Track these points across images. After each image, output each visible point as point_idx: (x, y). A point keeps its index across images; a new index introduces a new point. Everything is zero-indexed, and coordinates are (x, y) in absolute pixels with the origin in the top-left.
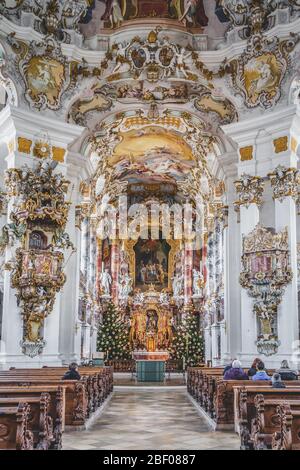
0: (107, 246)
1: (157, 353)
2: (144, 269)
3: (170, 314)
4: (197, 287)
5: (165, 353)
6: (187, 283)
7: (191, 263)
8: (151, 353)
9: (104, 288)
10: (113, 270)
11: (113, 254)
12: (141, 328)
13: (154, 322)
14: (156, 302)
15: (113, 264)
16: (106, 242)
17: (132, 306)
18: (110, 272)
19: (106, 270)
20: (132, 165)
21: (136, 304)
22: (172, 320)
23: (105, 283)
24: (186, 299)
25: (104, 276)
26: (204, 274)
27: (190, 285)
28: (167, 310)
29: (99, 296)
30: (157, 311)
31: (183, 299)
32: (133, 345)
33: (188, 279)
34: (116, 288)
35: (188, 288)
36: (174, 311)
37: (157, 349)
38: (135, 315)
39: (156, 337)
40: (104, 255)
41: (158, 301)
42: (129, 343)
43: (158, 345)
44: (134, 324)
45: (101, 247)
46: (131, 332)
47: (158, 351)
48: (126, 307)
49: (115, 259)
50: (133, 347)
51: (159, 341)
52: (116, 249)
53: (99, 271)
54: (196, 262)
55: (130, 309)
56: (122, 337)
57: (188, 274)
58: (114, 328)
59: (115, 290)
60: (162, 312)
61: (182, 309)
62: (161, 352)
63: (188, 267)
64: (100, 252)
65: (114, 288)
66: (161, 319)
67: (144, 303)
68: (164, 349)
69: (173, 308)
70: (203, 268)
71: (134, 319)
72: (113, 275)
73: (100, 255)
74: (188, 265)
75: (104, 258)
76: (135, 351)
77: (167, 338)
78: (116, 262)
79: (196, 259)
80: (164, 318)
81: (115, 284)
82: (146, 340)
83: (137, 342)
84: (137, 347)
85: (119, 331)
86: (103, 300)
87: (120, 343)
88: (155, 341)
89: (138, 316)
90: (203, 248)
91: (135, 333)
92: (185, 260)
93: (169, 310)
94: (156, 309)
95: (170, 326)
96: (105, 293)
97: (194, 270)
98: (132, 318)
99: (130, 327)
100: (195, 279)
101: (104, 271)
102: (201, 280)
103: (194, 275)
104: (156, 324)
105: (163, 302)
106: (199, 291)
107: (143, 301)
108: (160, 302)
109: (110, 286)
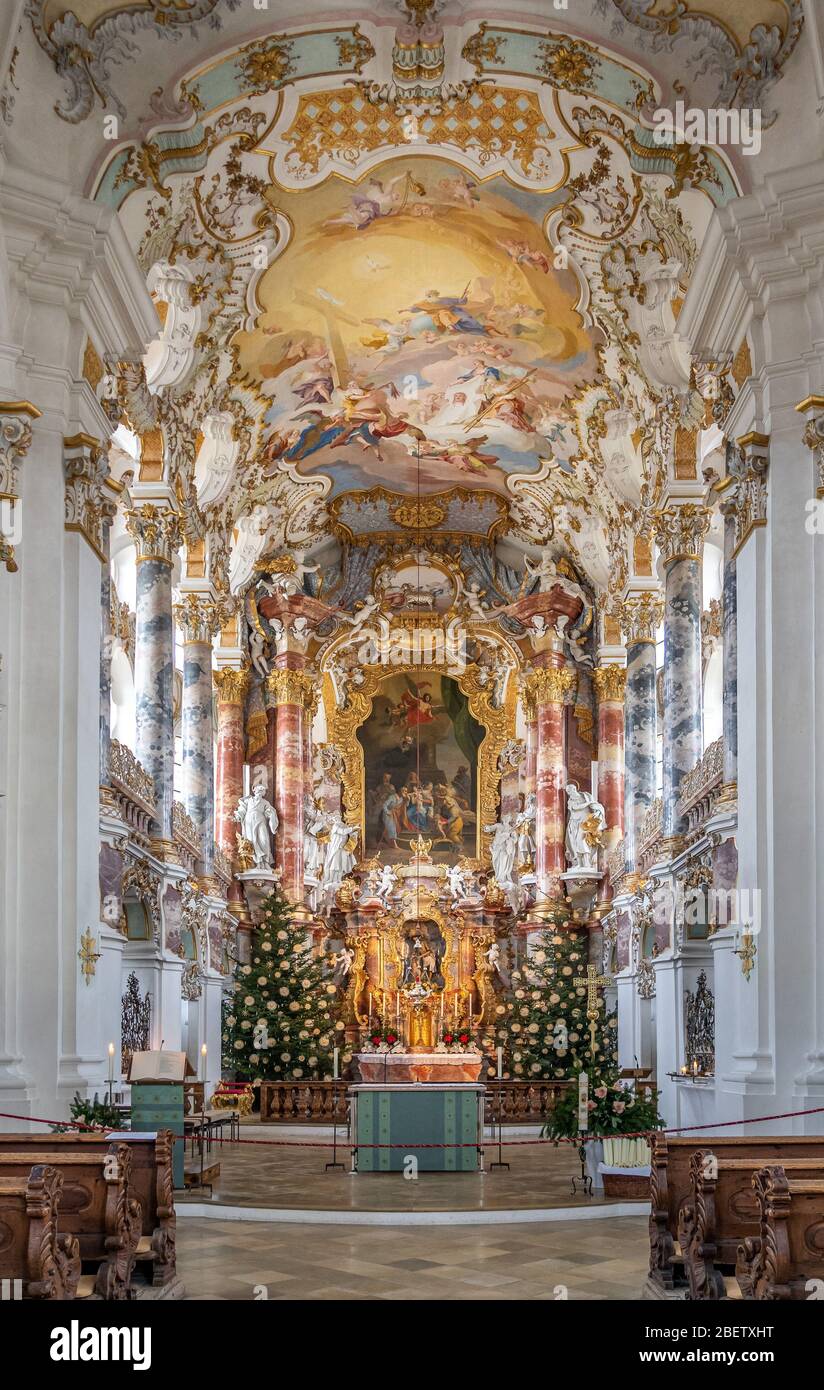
0: (258, 713)
1: (443, 1056)
2: (395, 800)
3: (486, 934)
4: (579, 844)
5: (474, 1057)
6: (546, 832)
7: (559, 765)
8: (419, 1058)
9: (250, 847)
10: (282, 789)
11: (283, 739)
12: (384, 980)
13: (430, 961)
14: (436, 893)
15: (282, 769)
16: (257, 698)
17: (354, 907)
19: (259, 789)
20: (340, 396)
21: (365, 901)
22: (493, 953)
23: (253, 831)
24: (544, 882)
25: (251, 809)
26: (608, 798)
27: (557, 839)
28: (474, 920)
29: (233, 873)
30: (441, 922)
31: (531, 887)
32: (358, 1031)
33: (549, 819)
34: (294, 849)
35: (549, 849)
36: (501, 924)
37: (441, 1045)
38: (365, 936)
39: (439, 1006)
40: (252, 740)
41: (445, 894)
42: (340, 1026)
43: (446, 1034)
44: (359, 965)
45: (239, 714)
46: (350, 990)
47: (445, 1050)
48: (332, 910)
49: (290, 753)
50: (357, 1040)
51: (449, 1019)
52: (293, 720)
53: (233, 793)
54: (577, 764)
55: (347, 917)
56: (314, 1005)
57: (549, 802)
58: (286, 974)
59: (291, 856)
60: (458, 927)
61: (528, 917)
62: (457, 1056)
63: (550, 778)
64: (234, 731)
65: (288, 850)
66: (455, 950)
67: (395, 900)
68: (465, 1044)
69: (496, 913)
70: (602, 780)
71: (361, 951)
72: (282, 805)
73: (234, 739)
74: (548, 773)
75: (250, 753)
76: (364, 1050)
77: (477, 1010)
78: (292, 764)
79: (578, 753)
80: (466, 946)
81: (291, 837)
82: (403, 1015)
83: (372, 1024)
84: (371, 1039)
85: (306, 984)
86: (249, 888)
87: (309, 1023)
88: (433, 1018)
89: (374, 942)
90: (601, 716)
91: (364, 994)
92: (539, 757)
93: (484, 921)
94: (436, 916)
95: (487, 973)
96: (256, 865)
97: (572, 790)
98: (354, 948)
99: (348, 976)
100: (574, 816)
101: (252, 794)
102: (596, 821)
103: (571, 805)
104: (438, 965)
105: (461, 896)
106: (587, 858)
107: (392, 893)
108: (449, 894)
109: (274, 841)
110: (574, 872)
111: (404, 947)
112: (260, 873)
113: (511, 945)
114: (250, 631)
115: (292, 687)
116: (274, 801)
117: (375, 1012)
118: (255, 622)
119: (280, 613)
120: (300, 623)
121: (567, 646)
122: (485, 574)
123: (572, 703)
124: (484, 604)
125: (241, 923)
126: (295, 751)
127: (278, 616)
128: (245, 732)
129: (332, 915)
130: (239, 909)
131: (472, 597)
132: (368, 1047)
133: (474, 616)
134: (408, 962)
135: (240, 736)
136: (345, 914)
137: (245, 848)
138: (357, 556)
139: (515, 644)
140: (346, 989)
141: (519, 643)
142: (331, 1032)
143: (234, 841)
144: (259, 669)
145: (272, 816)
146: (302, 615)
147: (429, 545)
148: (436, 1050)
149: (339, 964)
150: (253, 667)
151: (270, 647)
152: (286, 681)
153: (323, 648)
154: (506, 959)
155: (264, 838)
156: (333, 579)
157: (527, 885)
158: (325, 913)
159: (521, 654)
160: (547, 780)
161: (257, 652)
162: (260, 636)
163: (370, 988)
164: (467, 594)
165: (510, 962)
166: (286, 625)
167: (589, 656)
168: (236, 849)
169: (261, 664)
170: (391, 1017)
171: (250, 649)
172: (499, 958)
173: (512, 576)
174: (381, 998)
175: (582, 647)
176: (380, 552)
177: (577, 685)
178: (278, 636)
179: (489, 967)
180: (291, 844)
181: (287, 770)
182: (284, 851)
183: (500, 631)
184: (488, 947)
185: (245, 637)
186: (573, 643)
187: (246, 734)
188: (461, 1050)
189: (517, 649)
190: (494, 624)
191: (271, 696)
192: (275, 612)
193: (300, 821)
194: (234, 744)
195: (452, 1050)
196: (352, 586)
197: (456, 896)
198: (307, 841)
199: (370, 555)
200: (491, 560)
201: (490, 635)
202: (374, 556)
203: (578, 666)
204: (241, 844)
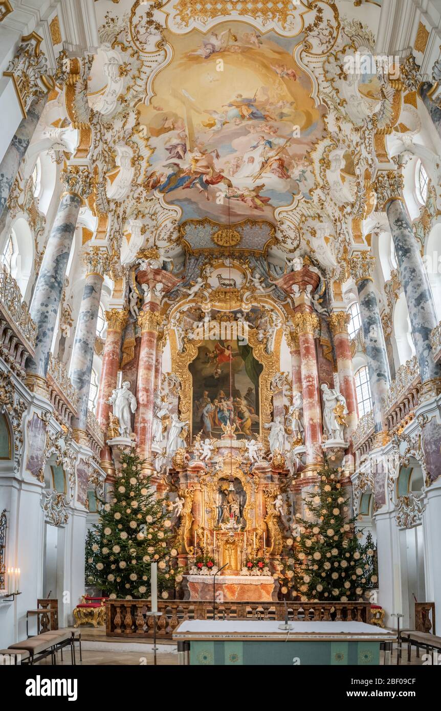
0: (130, 338)
1: (247, 578)
2: (210, 407)
3: (274, 488)
4: (333, 424)
5: (267, 579)
6: (311, 415)
7: (315, 373)
8: (229, 578)
9: (117, 422)
10: (141, 384)
11: (144, 352)
12: (204, 520)
13: (236, 508)
14: (240, 459)
15: (142, 372)
16: (131, 330)
17: (184, 468)
18: (134, 389)
19: (127, 384)
20: (189, 156)
21: (192, 464)
22: (278, 502)
23: (120, 411)
24: (311, 452)
25: (120, 395)
26: (347, 392)
27: (317, 420)
28: (265, 478)
29: (105, 441)
30: (243, 480)
31: (302, 455)
32: (186, 558)
33: (311, 406)
34: (146, 425)
35: (313, 427)
36: (282, 482)
37: (245, 569)
38: (191, 489)
39: (243, 540)
40: (125, 355)
41: (245, 459)
42: (174, 553)
43: (248, 561)
44: (188, 510)
45: (118, 337)
46: (181, 528)
47: (248, 574)
48: (170, 470)
49: (147, 361)
50: (186, 565)
51: (249, 551)
52: (150, 341)
53: (109, 386)
54: (325, 374)
55: (180, 475)
56: (155, 536)
57: (311, 395)
58: (136, 512)
59: (144, 429)
60: (254, 483)
61: (302, 475)
62: (257, 578)
63: (311, 379)
64: (114, 347)
65: (142, 425)
66: (253, 500)
67: (212, 463)
68: (261, 569)
69: (279, 474)
70: (342, 382)
71: (189, 500)
72: (140, 394)
73: (114, 352)
74: (309, 377)
75: (123, 364)
76: (191, 572)
77: (268, 544)
78: (149, 368)
79: (325, 367)
80: (260, 497)
81: (145, 416)
82: (218, 547)
83: (197, 553)
84: (196, 565)
85: (149, 519)
86: (115, 451)
87: (151, 550)
88: (239, 549)
89: (198, 493)
90: (336, 343)
91: (191, 530)
92: (303, 367)
93: (272, 479)
94: (239, 475)
95: (274, 517)
96: (120, 434)
97: (325, 387)
98: (184, 497)
99: (180, 518)
100: (327, 404)
101: (122, 387)
102: (342, 407)
103: (325, 397)
104: (241, 512)
105: (256, 462)
106: (338, 432)
107: (210, 459)
108: (248, 460)
109: (133, 417)
110: (330, 443)
111: (218, 497)
112: (124, 440)
113: (288, 498)
114: (130, 291)
115: (151, 321)
116: (135, 393)
117: (198, 544)
118: (134, 285)
119: (148, 280)
120: (159, 286)
121: (312, 303)
122: (263, 270)
123: (318, 337)
124: (263, 285)
125: (108, 475)
126: (150, 360)
127: (147, 282)
128: (121, 349)
129: (170, 474)
130: (107, 465)
131: (256, 281)
132: (194, 570)
133: (258, 291)
134: (221, 508)
135: (118, 351)
136: (178, 472)
137: (114, 422)
138: (193, 261)
139: (281, 307)
140: (179, 527)
141: (284, 306)
142: (167, 558)
143: (108, 418)
144: (133, 313)
145: (133, 401)
146: (161, 282)
147: (231, 256)
148: (241, 573)
149: (174, 508)
150: (130, 311)
151: (141, 301)
152: (148, 318)
153: (171, 307)
154: (286, 507)
155: (127, 416)
156: (180, 268)
157: (299, 454)
158: (165, 473)
159: (285, 312)
160: (309, 381)
161: (133, 303)
162: (136, 294)
163: (195, 527)
164: (253, 279)
165: (289, 510)
166: (151, 287)
167: (326, 309)
168: (108, 424)
169: (134, 311)
170: (210, 548)
171: (129, 301)
172: (282, 506)
173: (278, 269)
174: (203, 534)
175: (320, 304)
176: (205, 259)
177: (320, 326)
178: (146, 294)
179: (277, 513)
180: (144, 421)
181: (145, 372)
182: (139, 426)
183: (273, 299)
184: (275, 497)
185: (127, 294)
186: (316, 302)
187: (122, 352)
188: (259, 573)
189: (283, 309)
190: (269, 296)
191: (139, 330)
192: (145, 279)
193: (152, 406)
194: (113, 355)
195: (252, 573)
196: (190, 275)
197: (253, 461)
198: (155, 421)
199: (200, 260)
200: (266, 263)
201: (266, 302)
202: (202, 260)
203: (319, 315)
204: (112, 419)
